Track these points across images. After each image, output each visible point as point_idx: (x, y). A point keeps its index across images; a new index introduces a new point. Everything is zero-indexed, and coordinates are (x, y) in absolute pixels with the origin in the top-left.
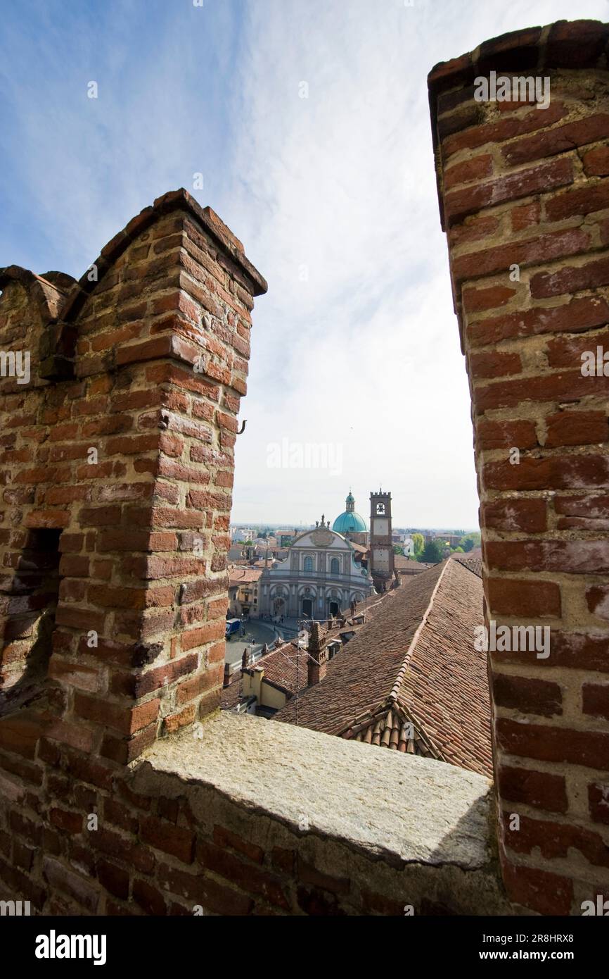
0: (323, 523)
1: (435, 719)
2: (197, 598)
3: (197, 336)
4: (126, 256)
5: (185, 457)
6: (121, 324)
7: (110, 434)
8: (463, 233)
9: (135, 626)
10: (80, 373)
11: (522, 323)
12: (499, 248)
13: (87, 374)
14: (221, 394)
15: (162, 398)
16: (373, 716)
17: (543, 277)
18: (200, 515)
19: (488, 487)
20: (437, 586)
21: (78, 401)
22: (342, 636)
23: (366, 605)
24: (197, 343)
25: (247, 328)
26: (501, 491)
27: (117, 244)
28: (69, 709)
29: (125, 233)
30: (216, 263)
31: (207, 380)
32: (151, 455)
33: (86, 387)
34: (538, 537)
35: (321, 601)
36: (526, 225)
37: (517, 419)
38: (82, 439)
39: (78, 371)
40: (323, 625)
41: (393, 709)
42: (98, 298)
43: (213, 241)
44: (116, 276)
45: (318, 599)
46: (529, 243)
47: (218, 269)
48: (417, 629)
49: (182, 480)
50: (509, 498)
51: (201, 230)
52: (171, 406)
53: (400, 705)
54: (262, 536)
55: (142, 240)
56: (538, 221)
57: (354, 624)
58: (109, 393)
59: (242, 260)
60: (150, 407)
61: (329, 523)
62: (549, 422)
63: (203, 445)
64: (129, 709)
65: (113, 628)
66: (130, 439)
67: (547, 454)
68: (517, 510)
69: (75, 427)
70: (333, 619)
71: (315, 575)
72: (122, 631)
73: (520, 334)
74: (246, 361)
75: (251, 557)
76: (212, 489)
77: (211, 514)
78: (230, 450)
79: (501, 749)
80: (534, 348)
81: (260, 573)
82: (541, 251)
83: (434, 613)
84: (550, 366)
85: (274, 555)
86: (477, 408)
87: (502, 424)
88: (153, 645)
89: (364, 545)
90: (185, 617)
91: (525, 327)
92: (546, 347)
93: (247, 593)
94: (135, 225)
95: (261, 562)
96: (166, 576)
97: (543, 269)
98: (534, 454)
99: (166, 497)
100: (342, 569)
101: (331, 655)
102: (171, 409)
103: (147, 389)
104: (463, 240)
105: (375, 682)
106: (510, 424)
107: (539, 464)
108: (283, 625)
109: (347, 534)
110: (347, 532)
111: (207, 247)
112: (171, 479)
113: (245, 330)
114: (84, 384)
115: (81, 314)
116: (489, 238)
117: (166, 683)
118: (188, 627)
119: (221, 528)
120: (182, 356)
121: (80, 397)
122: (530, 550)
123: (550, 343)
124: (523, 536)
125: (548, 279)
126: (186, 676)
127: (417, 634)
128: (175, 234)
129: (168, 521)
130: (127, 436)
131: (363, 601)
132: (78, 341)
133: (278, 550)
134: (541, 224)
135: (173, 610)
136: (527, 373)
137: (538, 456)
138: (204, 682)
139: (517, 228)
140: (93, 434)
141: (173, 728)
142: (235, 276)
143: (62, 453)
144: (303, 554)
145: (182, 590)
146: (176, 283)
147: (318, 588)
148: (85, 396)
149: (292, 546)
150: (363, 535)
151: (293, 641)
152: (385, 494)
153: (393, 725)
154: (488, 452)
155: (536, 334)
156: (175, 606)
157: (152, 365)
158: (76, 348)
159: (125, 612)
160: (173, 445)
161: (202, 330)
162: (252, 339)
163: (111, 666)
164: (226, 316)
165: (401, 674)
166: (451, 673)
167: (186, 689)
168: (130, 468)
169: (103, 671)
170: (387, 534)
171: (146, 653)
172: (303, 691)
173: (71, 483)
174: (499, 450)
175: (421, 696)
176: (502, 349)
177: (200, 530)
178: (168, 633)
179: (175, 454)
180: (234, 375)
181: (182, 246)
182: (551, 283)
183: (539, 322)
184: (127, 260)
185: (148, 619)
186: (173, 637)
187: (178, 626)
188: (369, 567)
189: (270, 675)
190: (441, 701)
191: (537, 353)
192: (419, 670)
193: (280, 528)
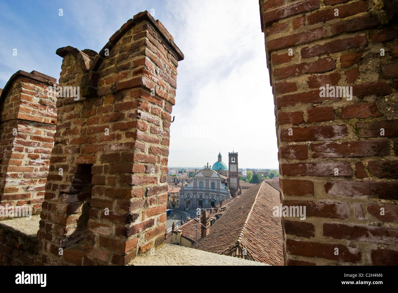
0: (208, 166)
1: (257, 251)
2: (154, 194)
3: (153, 77)
4: (121, 41)
5: (148, 131)
6: (119, 72)
7: (114, 121)
8: (272, 30)
9: (127, 205)
10: (100, 94)
11: (297, 69)
12: (287, 37)
13: (103, 95)
14: (164, 104)
15: (138, 105)
16: (230, 250)
17: (307, 49)
18: (155, 157)
19: (282, 140)
20: (258, 194)
21: (99, 107)
22: (216, 216)
23: (227, 202)
24: (153, 80)
25: (175, 75)
26: (288, 142)
27: (117, 36)
28: (97, 244)
29: (120, 31)
30: (161, 45)
31: (157, 97)
32: (133, 130)
33: (103, 100)
34: (304, 161)
35: (207, 201)
36: (299, 26)
37: (295, 111)
38: (101, 124)
39: (99, 93)
40: (208, 211)
41: (239, 247)
42: (108, 60)
43: (160, 35)
44: (116, 51)
45: (206, 200)
46: (300, 34)
47: (162, 48)
48: (249, 212)
49: (147, 141)
50: (292, 145)
51: (154, 30)
52: (142, 108)
53: (242, 245)
54: (181, 172)
55: (128, 34)
56: (304, 25)
57: (222, 211)
58: (114, 103)
59: (173, 44)
60: (132, 109)
61: (210, 166)
62: (309, 112)
63: (156, 126)
64: (124, 242)
65: (117, 207)
66: (123, 123)
67: (308, 126)
68: (295, 150)
69: (98, 118)
70: (212, 209)
71: (204, 189)
72: (121, 208)
73: (296, 74)
74: (175, 89)
75: (176, 182)
76: (160, 146)
77: (160, 157)
78: (168, 129)
79: (288, 252)
80: (302, 80)
81: (180, 189)
82: (306, 38)
83: (257, 205)
84: (309, 88)
85: (186, 181)
86: (278, 107)
87: (289, 113)
88: (135, 214)
89: (226, 176)
90: (149, 202)
91: (299, 71)
92: (308, 80)
93: (174, 198)
94: (125, 27)
95: (180, 184)
96: (140, 184)
97: (306, 46)
98: (302, 126)
99: (140, 149)
100: (216, 187)
101: (211, 225)
102: (142, 110)
103: (131, 101)
104: (271, 34)
105: (231, 235)
106: (292, 113)
107: (305, 130)
108: (190, 211)
109: (218, 171)
110: (218, 170)
111: (157, 38)
112: (142, 141)
113: (174, 76)
114: (102, 99)
115: (100, 68)
116: (283, 32)
117: (140, 231)
118: (150, 207)
119: (164, 164)
120: (146, 86)
121: (100, 105)
122: (301, 167)
123: (309, 78)
124: (297, 161)
125: (308, 50)
126: (149, 228)
127: (249, 214)
128: (143, 31)
129: (141, 159)
130: (122, 122)
131: (225, 201)
132: (99, 80)
133: (188, 178)
134: (306, 26)
135: (143, 199)
136: (300, 91)
137: (304, 127)
138: (157, 231)
139: (295, 28)
140: (106, 121)
141: (144, 251)
142: (170, 52)
143: (92, 130)
144: (199, 180)
145: (147, 190)
146: (144, 53)
147: (206, 195)
148: (102, 104)
149: (194, 176)
150: (225, 171)
151: (194, 218)
152: (235, 153)
153: (239, 254)
154: (282, 125)
155: (303, 74)
156: (144, 197)
157: (133, 90)
158: (98, 83)
159: (122, 199)
160: (143, 126)
161: (155, 75)
162: (177, 80)
163: (116, 223)
164: (166, 69)
165: (242, 232)
166: (264, 231)
167: (149, 234)
168: (124, 136)
169: (113, 226)
170: (236, 171)
171: (132, 218)
172: (199, 240)
173: (96, 144)
174: (288, 124)
175: (251, 241)
176: (289, 81)
177: (155, 164)
178: (142, 209)
179: (144, 130)
180: (170, 96)
181: (146, 36)
182: (310, 52)
183: (305, 69)
184: (121, 43)
185: (132, 202)
186: (143, 211)
187: (146, 206)
188: (228, 185)
189: (185, 233)
190: (260, 243)
191: (304, 82)
192: (250, 230)
193: (188, 169)
